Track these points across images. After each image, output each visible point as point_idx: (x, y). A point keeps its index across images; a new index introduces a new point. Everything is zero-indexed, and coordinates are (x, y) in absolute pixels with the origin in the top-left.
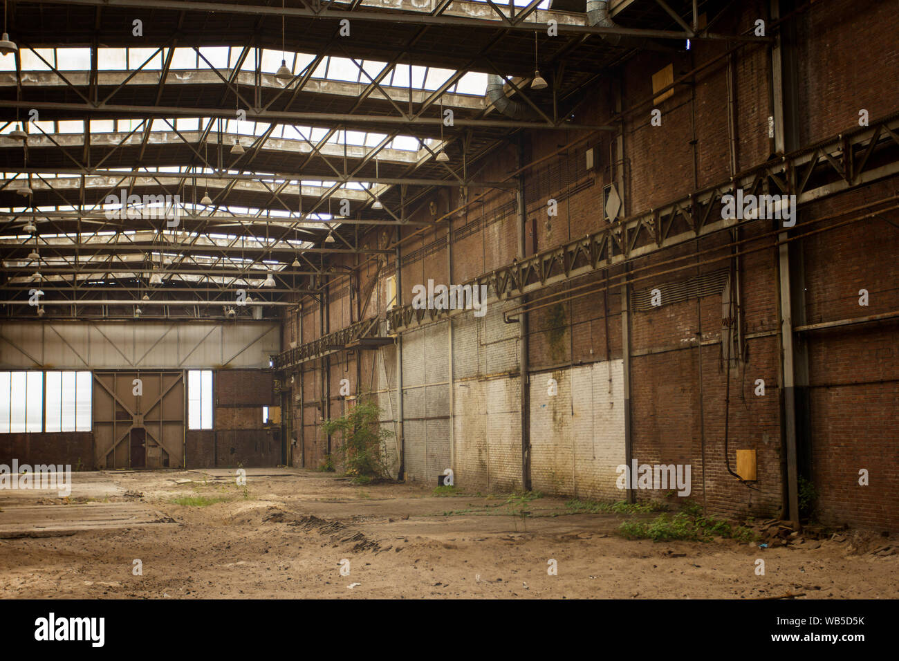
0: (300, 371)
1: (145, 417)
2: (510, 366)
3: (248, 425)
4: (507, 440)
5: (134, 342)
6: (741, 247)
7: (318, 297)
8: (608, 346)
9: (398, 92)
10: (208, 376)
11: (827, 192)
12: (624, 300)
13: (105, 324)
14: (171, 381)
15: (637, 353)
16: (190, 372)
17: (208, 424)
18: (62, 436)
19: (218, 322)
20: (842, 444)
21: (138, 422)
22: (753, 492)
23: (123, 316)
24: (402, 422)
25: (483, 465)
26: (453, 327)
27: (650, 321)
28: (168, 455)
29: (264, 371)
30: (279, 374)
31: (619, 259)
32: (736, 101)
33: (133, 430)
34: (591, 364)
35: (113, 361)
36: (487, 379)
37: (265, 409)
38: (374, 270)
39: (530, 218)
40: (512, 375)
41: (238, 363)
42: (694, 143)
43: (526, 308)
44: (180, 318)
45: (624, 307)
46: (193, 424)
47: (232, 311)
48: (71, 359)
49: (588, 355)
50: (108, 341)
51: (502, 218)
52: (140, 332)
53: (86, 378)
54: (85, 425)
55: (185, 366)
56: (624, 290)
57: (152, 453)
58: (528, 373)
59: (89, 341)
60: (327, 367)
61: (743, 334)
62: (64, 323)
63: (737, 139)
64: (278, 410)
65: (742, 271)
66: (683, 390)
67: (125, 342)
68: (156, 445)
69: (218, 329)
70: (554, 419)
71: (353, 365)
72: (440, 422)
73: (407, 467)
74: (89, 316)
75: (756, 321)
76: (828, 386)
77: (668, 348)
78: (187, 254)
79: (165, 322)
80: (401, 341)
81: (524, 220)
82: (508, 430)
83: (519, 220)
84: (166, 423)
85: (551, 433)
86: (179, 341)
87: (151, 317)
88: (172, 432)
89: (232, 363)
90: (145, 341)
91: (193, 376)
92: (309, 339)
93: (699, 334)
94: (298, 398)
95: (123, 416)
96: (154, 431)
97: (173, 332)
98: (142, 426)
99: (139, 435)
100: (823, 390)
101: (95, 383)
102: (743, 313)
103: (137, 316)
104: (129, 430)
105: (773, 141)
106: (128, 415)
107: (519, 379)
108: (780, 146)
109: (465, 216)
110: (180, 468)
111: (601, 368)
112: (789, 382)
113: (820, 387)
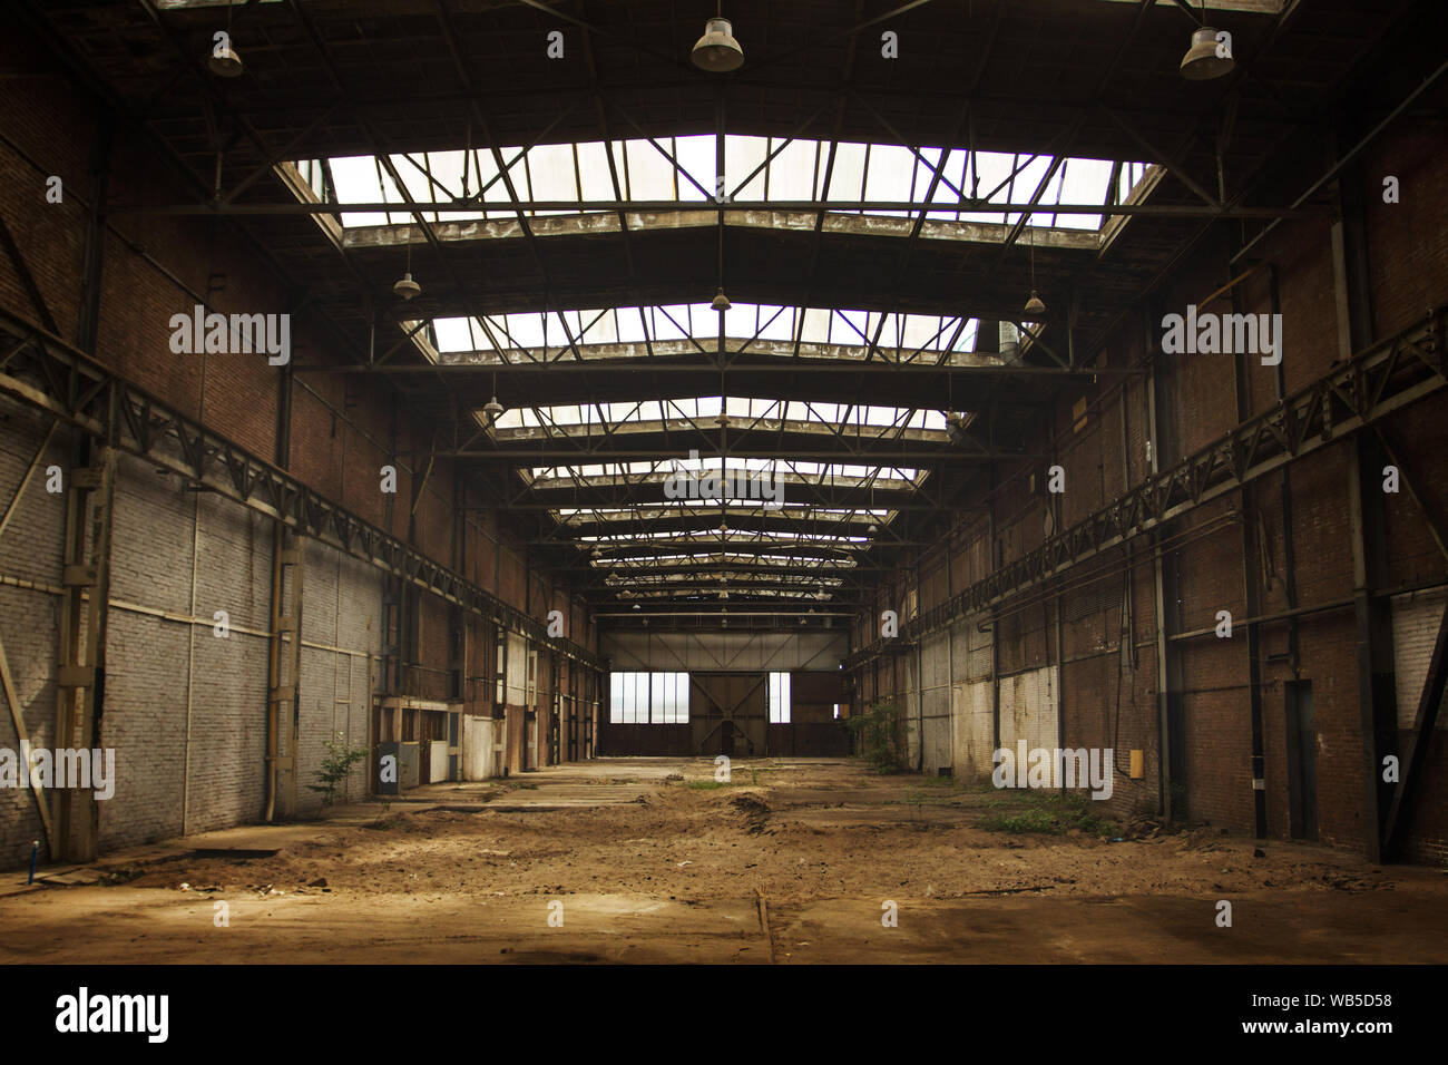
0: (860, 673)
1: (734, 712)
2: (987, 671)
3: (821, 719)
4: (986, 738)
5: (724, 648)
6: (1132, 560)
7: (870, 609)
8: (1047, 654)
9: (872, 430)
10: (786, 677)
11: (1180, 511)
12: (1057, 611)
13: (697, 633)
14: (754, 682)
15: (1067, 660)
16: (771, 674)
17: (786, 719)
18: (664, 727)
19: (794, 631)
20: (1205, 746)
21: (728, 716)
22: (1141, 790)
23: (714, 626)
24: (921, 720)
25: (971, 759)
26: (952, 635)
27: (1075, 631)
28: (752, 744)
29: (836, 673)
30: (846, 676)
31: (1048, 574)
32: (1127, 428)
33: (724, 723)
34: (1037, 669)
35: (707, 664)
36: (973, 683)
37: (836, 706)
38: (903, 585)
39: (998, 537)
40: (987, 679)
41: (812, 666)
42: (1101, 467)
43: (996, 617)
44: (761, 627)
45: (1057, 618)
46: (774, 719)
47: (804, 622)
48: (673, 663)
49: (1035, 662)
50: (703, 647)
51: (981, 538)
52: (729, 639)
53: (684, 678)
54: (684, 718)
55: (767, 668)
56: (1057, 602)
57: (739, 742)
58: (998, 678)
59: (686, 647)
60: (876, 669)
61: (1134, 643)
62: (666, 633)
63: (1128, 463)
64: (847, 707)
65: (1133, 584)
66: (1096, 694)
67: (716, 647)
68: (743, 736)
69: (795, 636)
70: (1015, 719)
71: (891, 669)
72: (944, 719)
73: (925, 760)
74: (686, 626)
75: (1143, 631)
76: (1196, 692)
77: (1087, 656)
78: (755, 573)
79: (749, 631)
80: (920, 648)
81: (994, 540)
82: (986, 728)
83: (990, 539)
84: (750, 717)
85: (1013, 731)
86: (762, 648)
87: (736, 627)
88: (756, 725)
89: (808, 665)
90: (733, 647)
91: (774, 677)
92: (866, 644)
93: (1106, 643)
94: (859, 697)
95: (715, 711)
96: (740, 723)
97: (757, 640)
98: (731, 719)
99: (728, 727)
100: (1192, 695)
101: (692, 683)
102: (1134, 623)
103: (725, 626)
104: (719, 723)
105: (1150, 463)
106: (719, 710)
107: (992, 683)
108: (1155, 468)
109: (958, 535)
110: (763, 756)
111: (1044, 672)
112: (1164, 689)
113: (1190, 692)
